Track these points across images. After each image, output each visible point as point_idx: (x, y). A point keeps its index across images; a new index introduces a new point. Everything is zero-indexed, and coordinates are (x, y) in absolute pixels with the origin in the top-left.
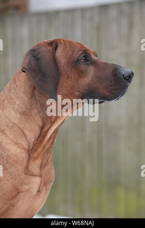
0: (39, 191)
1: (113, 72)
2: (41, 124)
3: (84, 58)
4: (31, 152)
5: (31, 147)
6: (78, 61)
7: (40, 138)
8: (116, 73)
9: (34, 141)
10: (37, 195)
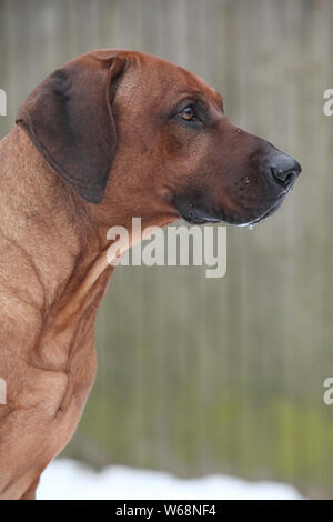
0: (60, 409)
1: (251, 157)
2: (76, 248)
3: (188, 109)
4: (49, 313)
5: (50, 302)
6: (173, 115)
7: (74, 282)
8: (257, 161)
9: (59, 287)
10: (56, 416)
